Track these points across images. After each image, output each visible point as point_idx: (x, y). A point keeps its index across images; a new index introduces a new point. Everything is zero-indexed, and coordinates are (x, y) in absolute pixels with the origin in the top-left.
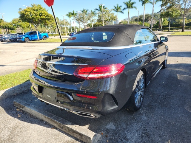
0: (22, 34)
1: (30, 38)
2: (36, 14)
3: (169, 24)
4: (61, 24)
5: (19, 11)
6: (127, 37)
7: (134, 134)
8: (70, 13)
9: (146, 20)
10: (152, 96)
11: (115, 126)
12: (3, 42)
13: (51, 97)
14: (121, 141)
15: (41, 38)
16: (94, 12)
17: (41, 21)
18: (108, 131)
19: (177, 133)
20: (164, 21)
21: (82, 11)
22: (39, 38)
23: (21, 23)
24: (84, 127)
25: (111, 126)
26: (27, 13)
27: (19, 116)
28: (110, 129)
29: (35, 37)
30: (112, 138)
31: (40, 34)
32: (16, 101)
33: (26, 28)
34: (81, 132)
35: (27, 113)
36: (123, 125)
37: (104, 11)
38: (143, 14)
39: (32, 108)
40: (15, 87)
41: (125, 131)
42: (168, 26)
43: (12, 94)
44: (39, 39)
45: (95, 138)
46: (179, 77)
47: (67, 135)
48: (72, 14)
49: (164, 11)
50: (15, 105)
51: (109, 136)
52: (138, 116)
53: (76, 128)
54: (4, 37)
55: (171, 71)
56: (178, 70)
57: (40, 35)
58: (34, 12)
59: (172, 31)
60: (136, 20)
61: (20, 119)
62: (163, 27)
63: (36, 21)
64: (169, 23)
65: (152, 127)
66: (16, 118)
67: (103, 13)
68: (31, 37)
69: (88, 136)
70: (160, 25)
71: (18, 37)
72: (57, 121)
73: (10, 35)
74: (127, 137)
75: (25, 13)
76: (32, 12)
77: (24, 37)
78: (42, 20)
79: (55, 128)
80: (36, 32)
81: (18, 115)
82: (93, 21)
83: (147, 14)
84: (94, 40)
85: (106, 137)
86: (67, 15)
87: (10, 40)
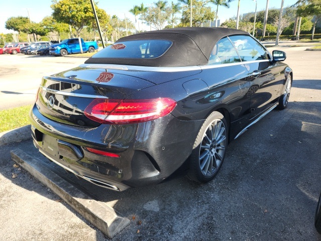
0: (58, 42)
1: (69, 50)
2: (78, 9)
3: (312, 28)
4: (120, 27)
5: (52, 3)
6: (197, 50)
7: (187, 224)
8: (136, 7)
9: (271, 20)
10: (242, 159)
11: (160, 206)
12: (27, 54)
13: (52, 150)
14: (162, 233)
15: (85, 49)
16: (176, 6)
17: (86, 21)
18: (144, 214)
19: (265, 230)
20: (303, 22)
21: (157, 4)
22: (83, 49)
23: (56, 24)
24: (108, 203)
25: (153, 206)
26: (63, 8)
27: (14, 177)
28: (150, 211)
29: (76, 49)
30: (147, 228)
31: (85, 43)
32: (14, 152)
33: (64, 32)
34: (95, 213)
35: (27, 172)
36: (175, 205)
37: (193, 4)
38: (264, 10)
39: (33, 165)
40: (21, 129)
41: (174, 218)
42: (311, 32)
43: (14, 140)
44: (82, 51)
45: (115, 224)
46: (305, 126)
47: (77, 215)
48: (140, 9)
49: (304, 3)
50: (13, 158)
51: (144, 222)
52: (205, 193)
53: (89, 204)
54: (30, 47)
55: (293, 116)
56: (308, 113)
57: (84, 45)
58: (75, 5)
59: (318, 42)
60: (252, 20)
61: (15, 181)
62: (302, 32)
63: (77, 21)
64: (313, 25)
65: (223, 214)
66: (8, 178)
67: (192, 7)
68: (70, 48)
69: (104, 220)
70: (296, 29)
71: (50, 48)
72: (64, 191)
73: (38, 44)
74: (174, 228)
75: (62, 7)
76: (72, 6)
77: (59, 48)
78: (89, 19)
79: (60, 200)
80: (77, 40)
81: (13, 174)
82: (172, 21)
83: (272, 9)
84: (150, 54)
85: (138, 223)
86: (131, 11)
87: (38, 51)
